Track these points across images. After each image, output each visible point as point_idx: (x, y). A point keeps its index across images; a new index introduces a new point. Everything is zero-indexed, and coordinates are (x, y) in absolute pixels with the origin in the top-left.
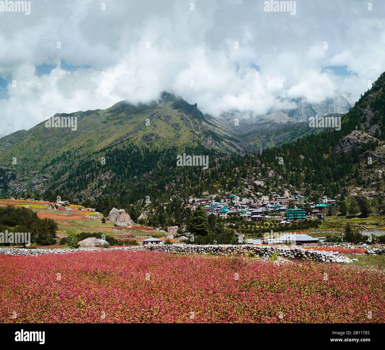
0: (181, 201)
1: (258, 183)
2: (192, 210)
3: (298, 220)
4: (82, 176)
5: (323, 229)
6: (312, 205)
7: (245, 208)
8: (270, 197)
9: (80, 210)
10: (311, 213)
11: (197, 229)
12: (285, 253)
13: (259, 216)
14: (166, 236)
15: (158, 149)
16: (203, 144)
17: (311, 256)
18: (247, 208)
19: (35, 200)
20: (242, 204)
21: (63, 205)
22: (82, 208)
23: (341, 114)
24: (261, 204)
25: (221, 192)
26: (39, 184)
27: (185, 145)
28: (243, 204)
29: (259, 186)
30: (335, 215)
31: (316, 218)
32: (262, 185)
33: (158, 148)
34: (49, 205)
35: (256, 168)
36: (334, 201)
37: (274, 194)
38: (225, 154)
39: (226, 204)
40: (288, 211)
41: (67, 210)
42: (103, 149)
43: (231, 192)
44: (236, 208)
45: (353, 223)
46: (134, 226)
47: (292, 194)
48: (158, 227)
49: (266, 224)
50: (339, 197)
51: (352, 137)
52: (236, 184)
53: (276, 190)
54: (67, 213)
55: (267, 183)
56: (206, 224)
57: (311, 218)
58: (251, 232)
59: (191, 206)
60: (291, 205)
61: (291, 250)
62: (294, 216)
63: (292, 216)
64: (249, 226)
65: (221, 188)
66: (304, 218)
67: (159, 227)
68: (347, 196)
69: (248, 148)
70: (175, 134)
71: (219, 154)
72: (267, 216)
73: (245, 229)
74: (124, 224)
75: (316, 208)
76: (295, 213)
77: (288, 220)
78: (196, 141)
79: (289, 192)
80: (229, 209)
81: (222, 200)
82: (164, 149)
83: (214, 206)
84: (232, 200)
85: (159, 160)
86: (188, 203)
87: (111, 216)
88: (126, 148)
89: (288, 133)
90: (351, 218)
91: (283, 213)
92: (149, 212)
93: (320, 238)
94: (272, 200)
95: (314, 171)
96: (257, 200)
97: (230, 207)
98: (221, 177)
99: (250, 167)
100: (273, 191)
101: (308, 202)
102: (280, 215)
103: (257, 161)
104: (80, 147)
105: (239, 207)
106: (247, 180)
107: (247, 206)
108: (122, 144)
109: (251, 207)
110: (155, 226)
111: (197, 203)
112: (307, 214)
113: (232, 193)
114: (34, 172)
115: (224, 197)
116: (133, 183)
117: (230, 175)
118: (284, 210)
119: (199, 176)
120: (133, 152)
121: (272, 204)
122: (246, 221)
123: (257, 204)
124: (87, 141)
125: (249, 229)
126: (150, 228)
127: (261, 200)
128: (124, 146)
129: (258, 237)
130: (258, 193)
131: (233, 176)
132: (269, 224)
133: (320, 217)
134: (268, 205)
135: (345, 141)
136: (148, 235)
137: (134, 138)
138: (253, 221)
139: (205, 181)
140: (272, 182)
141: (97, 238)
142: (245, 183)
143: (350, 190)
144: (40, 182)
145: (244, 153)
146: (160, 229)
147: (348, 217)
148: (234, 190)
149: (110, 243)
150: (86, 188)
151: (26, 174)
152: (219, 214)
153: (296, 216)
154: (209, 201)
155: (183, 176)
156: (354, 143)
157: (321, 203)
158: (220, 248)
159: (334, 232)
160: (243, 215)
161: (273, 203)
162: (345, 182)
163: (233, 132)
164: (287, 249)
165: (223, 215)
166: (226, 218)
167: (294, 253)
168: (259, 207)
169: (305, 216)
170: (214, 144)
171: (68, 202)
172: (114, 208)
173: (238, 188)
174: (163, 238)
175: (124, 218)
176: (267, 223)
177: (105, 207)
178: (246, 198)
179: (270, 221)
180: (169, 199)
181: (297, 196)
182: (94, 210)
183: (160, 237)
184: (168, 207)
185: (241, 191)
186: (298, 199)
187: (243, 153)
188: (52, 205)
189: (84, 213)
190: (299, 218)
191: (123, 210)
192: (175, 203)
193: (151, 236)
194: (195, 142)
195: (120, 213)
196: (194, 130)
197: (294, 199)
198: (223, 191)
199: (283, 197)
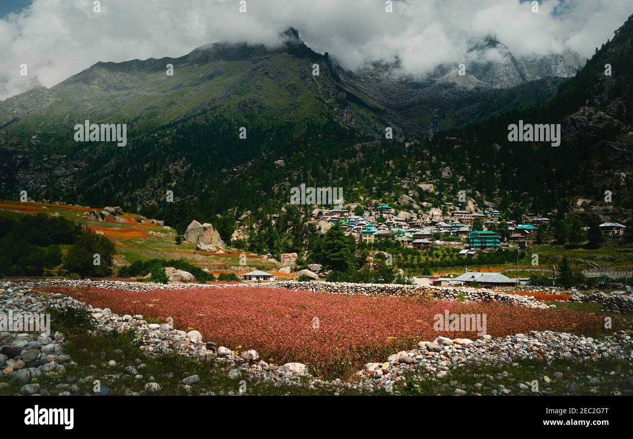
0: (300, 213)
1: (424, 186)
2: (317, 228)
3: (488, 249)
4: (138, 166)
5: (527, 265)
6: (510, 225)
7: (404, 227)
8: (443, 211)
9: (140, 222)
10: (509, 238)
11: (332, 259)
12: (470, 296)
13: (426, 241)
14: (279, 269)
15: (262, 125)
16: (336, 120)
17: (501, 300)
18: (407, 227)
19: (67, 204)
20: (398, 221)
21: (112, 213)
22: (142, 219)
23: (563, 78)
24: (428, 220)
25: (365, 199)
26: (67, 176)
27: (307, 121)
28: (400, 221)
29: (427, 192)
30: (547, 243)
31: (517, 246)
32: (432, 190)
33: (263, 123)
34: (91, 213)
35: (422, 163)
36: (547, 221)
37: (450, 205)
38: (372, 137)
39: (372, 219)
40: (472, 234)
41: (118, 221)
42: (172, 122)
43: (381, 200)
44: (389, 226)
45: (574, 257)
46: (227, 250)
47: (479, 207)
48: (265, 253)
49: (436, 254)
50: (555, 214)
51: (578, 117)
52: (389, 188)
53: (454, 199)
54: (118, 226)
55: (439, 188)
56: (347, 253)
57: (508, 246)
58: (413, 266)
59: (316, 221)
60: (477, 224)
61: (477, 293)
62: (482, 243)
63: (478, 243)
64: (409, 257)
65: (365, 193)
66: (497, 246)
67: (268, 253)
68: (569, 212)
69: (409, 128)
70: (290, 102)
71: (361, 137)
72: (438, 242)
73: (403, 261)
74: (211, 247)
75: (517, 231)
76: (483, 238)
77: (472, 249)
78: (326, 114)
79: (474, 203)
80: (377, 227)
81: (367, 214)
82: (273, 125)
83: (353, 223)
84: (381, 213)
85: (264, 144)
86: (312, 216)
87: (189, 234)
88: (210, 122)
89: (475, 105)
90: (572, 249)
91: (465, 237)
92: (248, 229)
93: (521, 279)
94: (447, 215)
95: (516, 170)
96: (422, 215)
97: (379, 225)
98: (365, 174)
99: (413, 160)
100: (449, 200)
101: (504, 220)
102: (459, 240)
103: (425, 151)
104: (135, 119)
105: (394, 225)
106: (407, 181)
107: (405, 224)
108: (204, 115)
109: (413, 225)
110: (260, 252)
111: (326, 216)
112: (502, 240)
113: (383, 202)
114: (58, 157)
115: (369, 208)
116: (221, 179)
117: (379, 173)
118: (465, 232)
119: (328, 171)
120: (221, 129)
121: (446, 221)
122: (404, 248)
123: (422, 221)
124: (147, 109)
125: (409, 261)
126: (252, 254)
127: (429, 215)
128: (208, 120)
129: (424, 274)
130: (425, 204)
131: (385, 175)
132: (440, 253)
133: (522, 245)
134: (440, 223)
135: (568, 123)
136: (250, 266)
137: (223, 107)
138: (416, 248)
139: (339, 180)
140: (448, 186)
141: (177, 269)
142: (405, 186)
143: (572, 203)
144: (68, 173)
145: (403, 137)
146: (269, 257)
147: (567, 247)
148: (385, 196)
149: (196, 277)
150: (144, 186)
151: (46, 159)
152: (361, 236)
153: (485, 243)
154: (345, 214)
155: (303, 171)
156: (582, 127)
157: (526, 223)
158: (387, 288)
159: (544, 270)
160: (400, 239)
161: (449, 221)
162: (566, 190)
163: (385, 102)
164: (473, 292)
165: (367, 238)
166: (373, 242)
167: (481, 296)
168: (426, 226)
169: (499, 243)
170: (354, 120)
171: (121, 209)
172: (195, 221)
173: (393, 194)
174: (274, 271)
175: (210, 237)
176: (437, 252)
177: (180, 218)
178: (404, 211)
179: (443, 249)
180: (280, 209)
181: (488, 210)
182: (161, 222)
183: (268, 270)
184: (278, 222)
185: (396, 200)
186: (489, 216)
187: (401, 137)
188: (96, 212)
189: (145, 227)
190: (489, 247)
191: (210, 225)
192: (290, 216)
193: (254, 268)
194: (323, 116)
195: (205, 229)
196: (322, 96)
197: (483, 215)
198: (367, 199)
199: (465, 212)
